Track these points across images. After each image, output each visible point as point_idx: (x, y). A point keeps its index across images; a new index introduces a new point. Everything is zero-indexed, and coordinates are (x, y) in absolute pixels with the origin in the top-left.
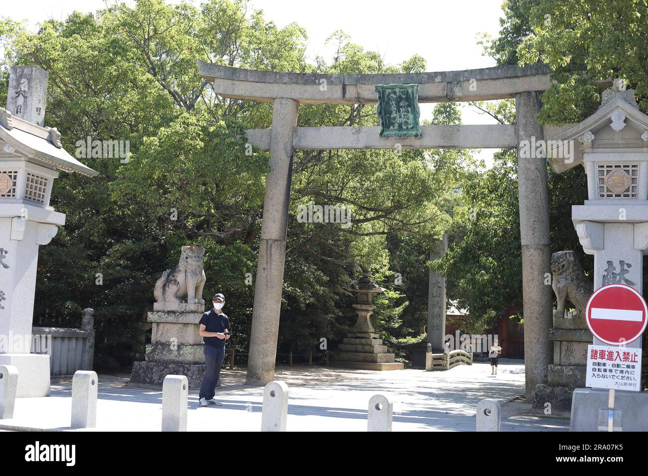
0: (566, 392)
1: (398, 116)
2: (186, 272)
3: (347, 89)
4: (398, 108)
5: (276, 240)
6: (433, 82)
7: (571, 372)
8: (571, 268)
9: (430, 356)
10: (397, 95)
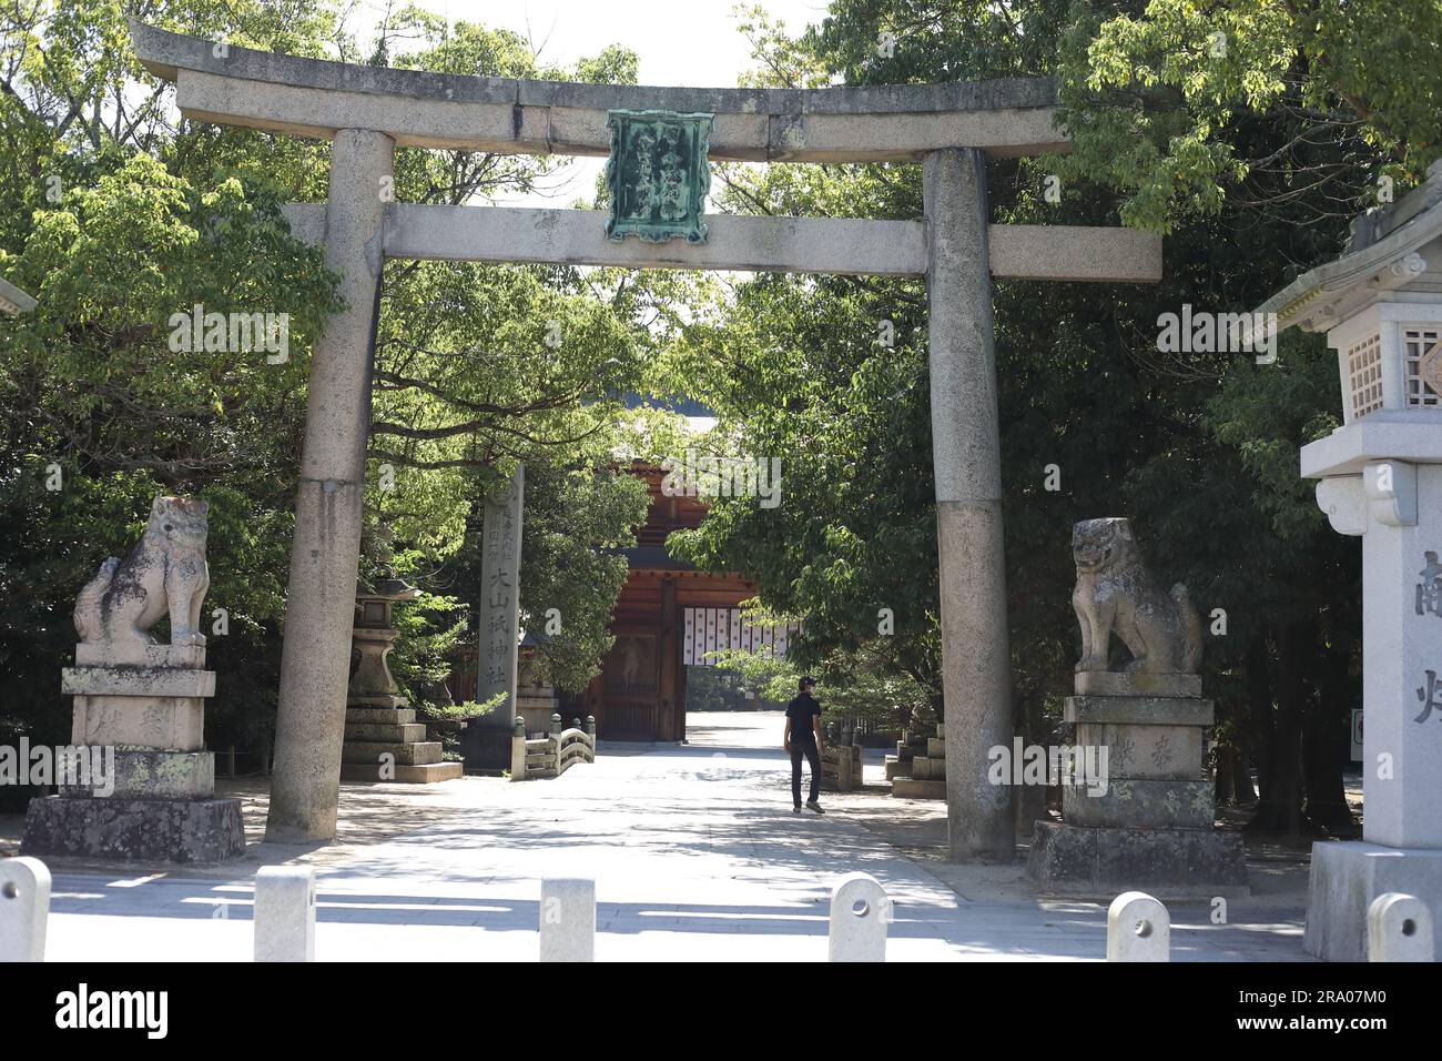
0: (1123, 840)
1: (653, 189)
2: (167, 565)
3: (524, 116)
4: (657, 168)
5: (345, 483)
6: (738, 111)
7: (1129, 793)
8: (1123, 557)
9: (520, 745)
10: (656, 139)
